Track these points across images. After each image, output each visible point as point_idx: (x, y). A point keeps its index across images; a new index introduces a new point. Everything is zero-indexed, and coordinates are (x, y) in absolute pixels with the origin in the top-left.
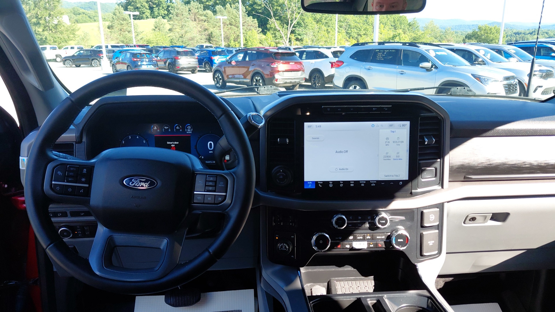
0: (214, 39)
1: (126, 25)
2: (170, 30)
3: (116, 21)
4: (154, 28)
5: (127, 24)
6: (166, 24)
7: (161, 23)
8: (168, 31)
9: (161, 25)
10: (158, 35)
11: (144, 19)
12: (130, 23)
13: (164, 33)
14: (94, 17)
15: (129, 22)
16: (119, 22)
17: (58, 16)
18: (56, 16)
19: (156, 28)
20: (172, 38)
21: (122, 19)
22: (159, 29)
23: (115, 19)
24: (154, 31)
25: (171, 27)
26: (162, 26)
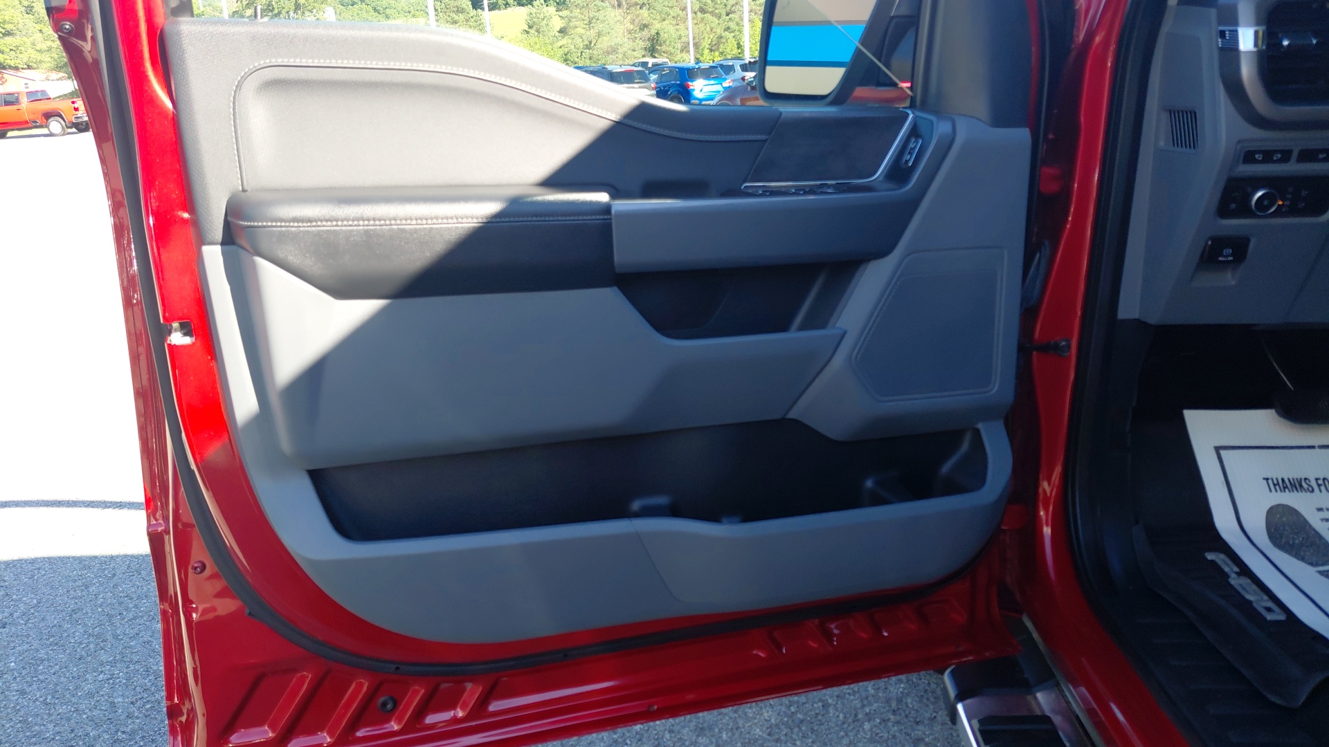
0: (664, 48)
1: (465, 23)
2: (561, 31)
3: (441, 14)
4: (526, 28)
5: (467, 21)
6: (553, 17)
7: (542, 14)
8: (557, 34)
9: (543, 19)
10: (536, 43)
11: (499, 9)
12: (472, 17)
13: (549, 39)
14: (386, 8)
15: (470, 16)
16: (449, 16)
17: (314, 7)
18: (310, 8)
19: (530, 27)
20: (566, 50)
21: (455, 9)
22: (538, 31)
23: (440, 10)
24: (525, 35)
25: (564, 25)
26: (545, 22)
